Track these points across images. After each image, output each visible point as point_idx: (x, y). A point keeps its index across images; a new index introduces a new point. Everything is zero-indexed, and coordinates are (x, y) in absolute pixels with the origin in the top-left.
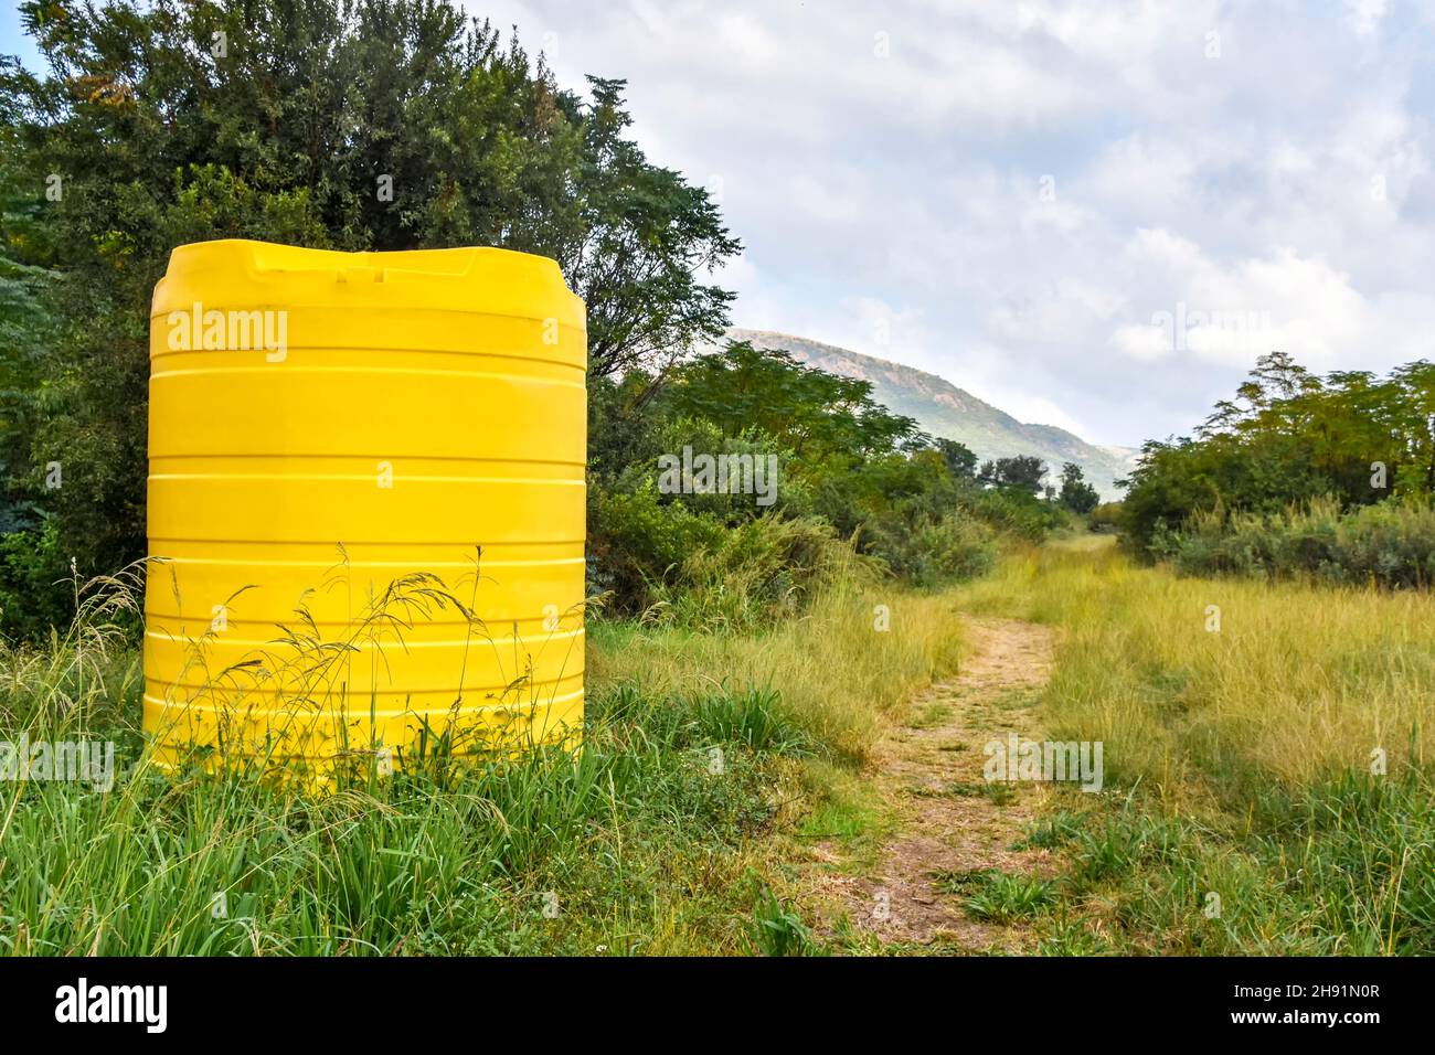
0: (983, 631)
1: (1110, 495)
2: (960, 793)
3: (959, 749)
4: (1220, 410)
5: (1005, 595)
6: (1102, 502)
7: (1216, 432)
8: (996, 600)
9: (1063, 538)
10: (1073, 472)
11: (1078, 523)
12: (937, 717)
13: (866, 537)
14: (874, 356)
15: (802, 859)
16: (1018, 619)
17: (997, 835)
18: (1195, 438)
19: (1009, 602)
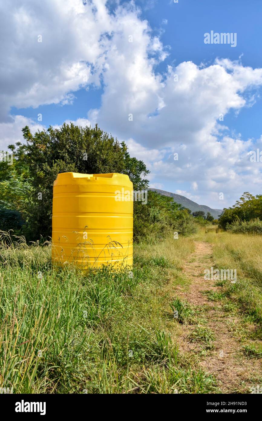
0: (198, 244)
1: (216, 218)
2: (201, 275)
3: (199, 267)
4: (237, 203)
5: (200, 237)
6: (214, 219)
7: (236, 206)
8: (199, 238)
9: (208, 226)
10: (209, 214)
11: (211, 223)
12: (193, 261)
13: (174, 226)
14: (172, 193)
15: (176, 289)
16: (204, 242)
17: (210, 284)
18: (232, 208)
19: (201, 238)
